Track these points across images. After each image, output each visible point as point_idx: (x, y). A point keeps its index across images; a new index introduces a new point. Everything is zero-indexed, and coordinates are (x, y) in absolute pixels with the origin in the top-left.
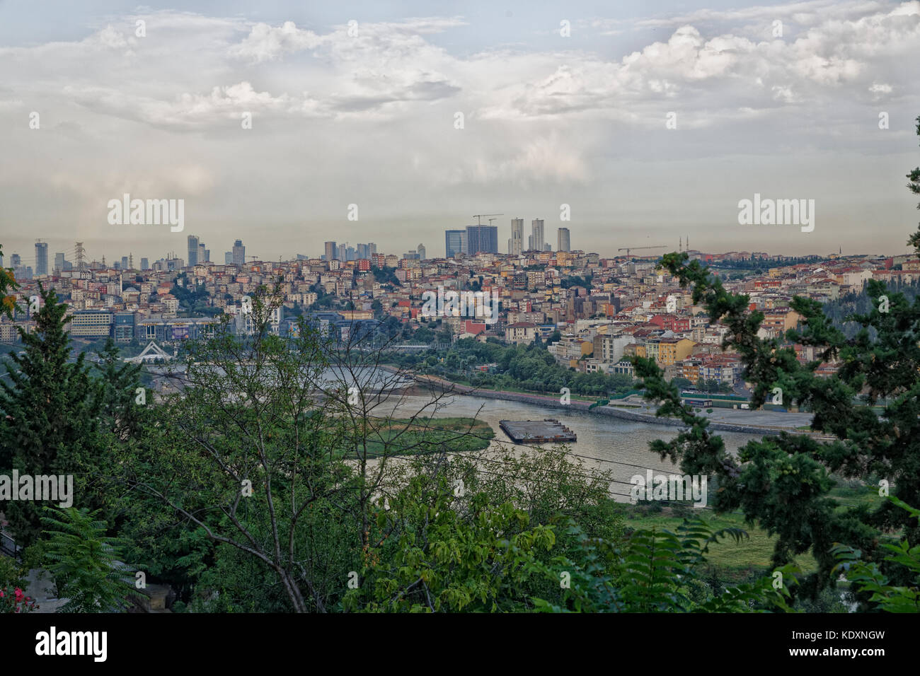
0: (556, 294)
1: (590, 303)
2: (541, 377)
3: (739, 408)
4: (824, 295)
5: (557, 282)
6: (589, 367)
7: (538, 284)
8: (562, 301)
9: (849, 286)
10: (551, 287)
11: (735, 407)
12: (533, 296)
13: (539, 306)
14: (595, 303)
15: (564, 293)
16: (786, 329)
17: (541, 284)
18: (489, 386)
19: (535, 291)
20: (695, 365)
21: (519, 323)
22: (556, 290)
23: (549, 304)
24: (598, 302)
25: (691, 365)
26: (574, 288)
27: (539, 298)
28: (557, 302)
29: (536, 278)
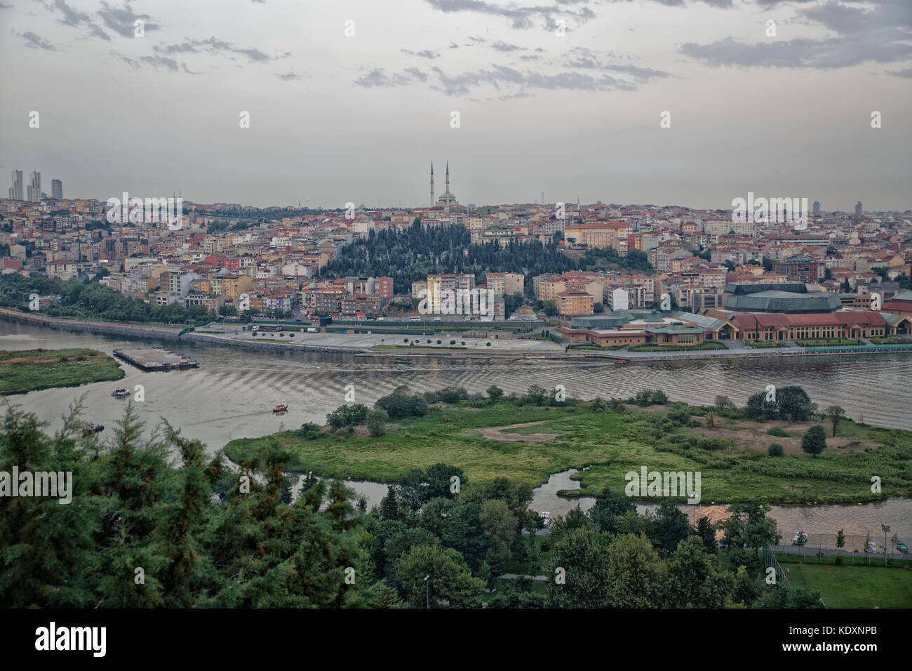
0: (82, 236)
1: (121, 244)
2: (121, 308)
3: (306, 331)
4: (343, 240)
5: (81, 225)
6: (159, 299)
7: (65, 227)
8: (89, 241)
9: (359, 233)
10: (78, 229)
11: (302, 330)
12: (62, 236)
13: (69, 245)
14: (126, 244)
15: (90, 235)
16: (320, 267)
17: (68, 227)
18: (69, 317)
19: (64, 233)
20: (259, 297)
21: (58, 261)
22: (82, 232)
23: (77, 244)
24: (129, 243)
25: (255, 296)
26: (97, 230)
27: (68, 239)
28: (85, 242)
29: (63, 222)
